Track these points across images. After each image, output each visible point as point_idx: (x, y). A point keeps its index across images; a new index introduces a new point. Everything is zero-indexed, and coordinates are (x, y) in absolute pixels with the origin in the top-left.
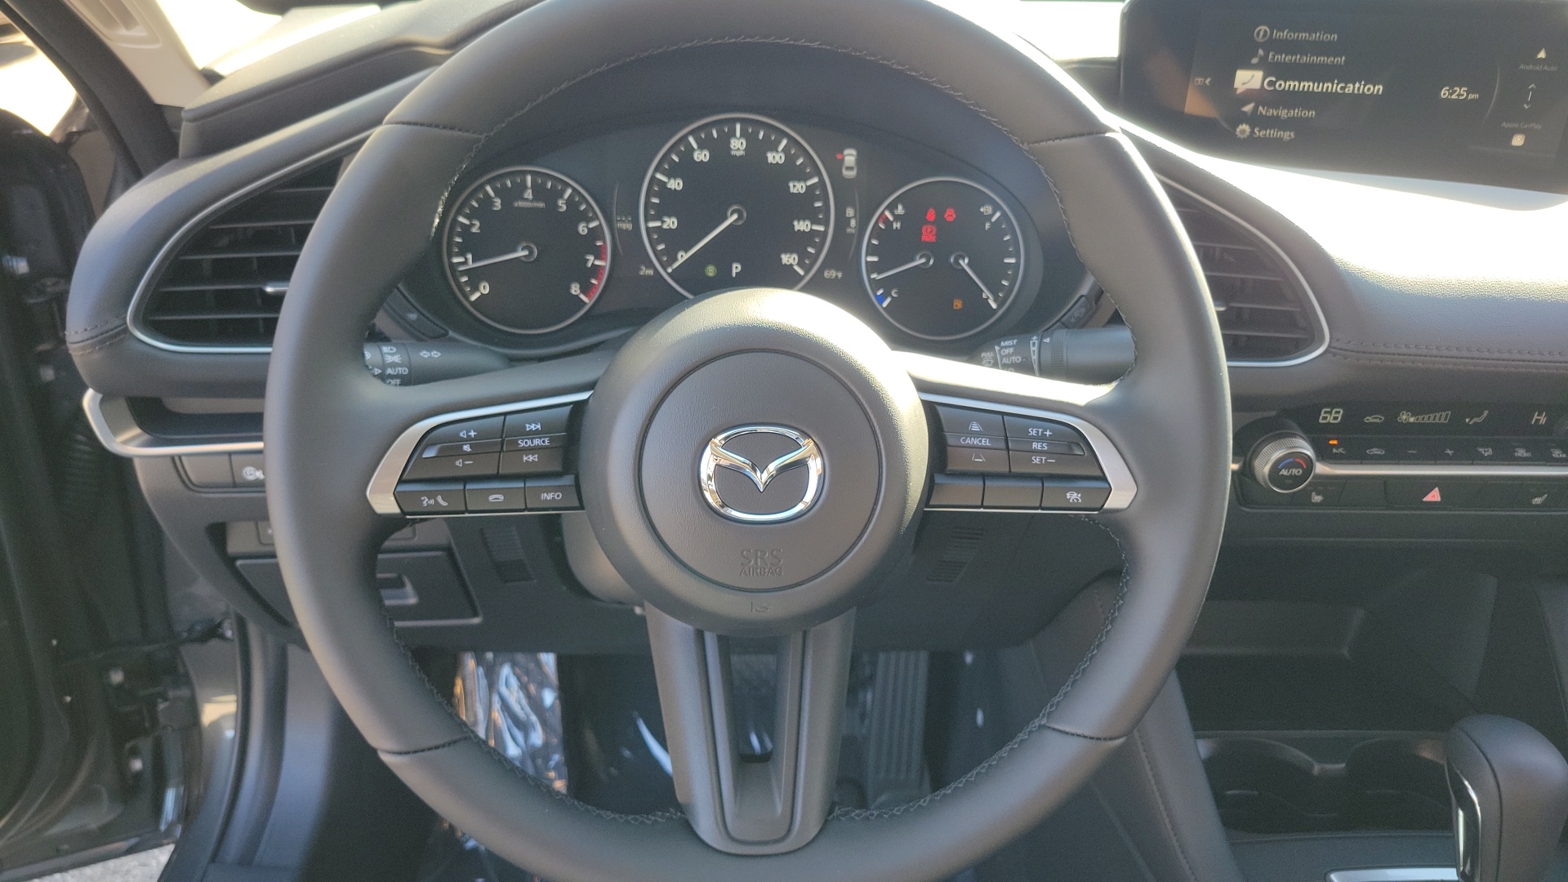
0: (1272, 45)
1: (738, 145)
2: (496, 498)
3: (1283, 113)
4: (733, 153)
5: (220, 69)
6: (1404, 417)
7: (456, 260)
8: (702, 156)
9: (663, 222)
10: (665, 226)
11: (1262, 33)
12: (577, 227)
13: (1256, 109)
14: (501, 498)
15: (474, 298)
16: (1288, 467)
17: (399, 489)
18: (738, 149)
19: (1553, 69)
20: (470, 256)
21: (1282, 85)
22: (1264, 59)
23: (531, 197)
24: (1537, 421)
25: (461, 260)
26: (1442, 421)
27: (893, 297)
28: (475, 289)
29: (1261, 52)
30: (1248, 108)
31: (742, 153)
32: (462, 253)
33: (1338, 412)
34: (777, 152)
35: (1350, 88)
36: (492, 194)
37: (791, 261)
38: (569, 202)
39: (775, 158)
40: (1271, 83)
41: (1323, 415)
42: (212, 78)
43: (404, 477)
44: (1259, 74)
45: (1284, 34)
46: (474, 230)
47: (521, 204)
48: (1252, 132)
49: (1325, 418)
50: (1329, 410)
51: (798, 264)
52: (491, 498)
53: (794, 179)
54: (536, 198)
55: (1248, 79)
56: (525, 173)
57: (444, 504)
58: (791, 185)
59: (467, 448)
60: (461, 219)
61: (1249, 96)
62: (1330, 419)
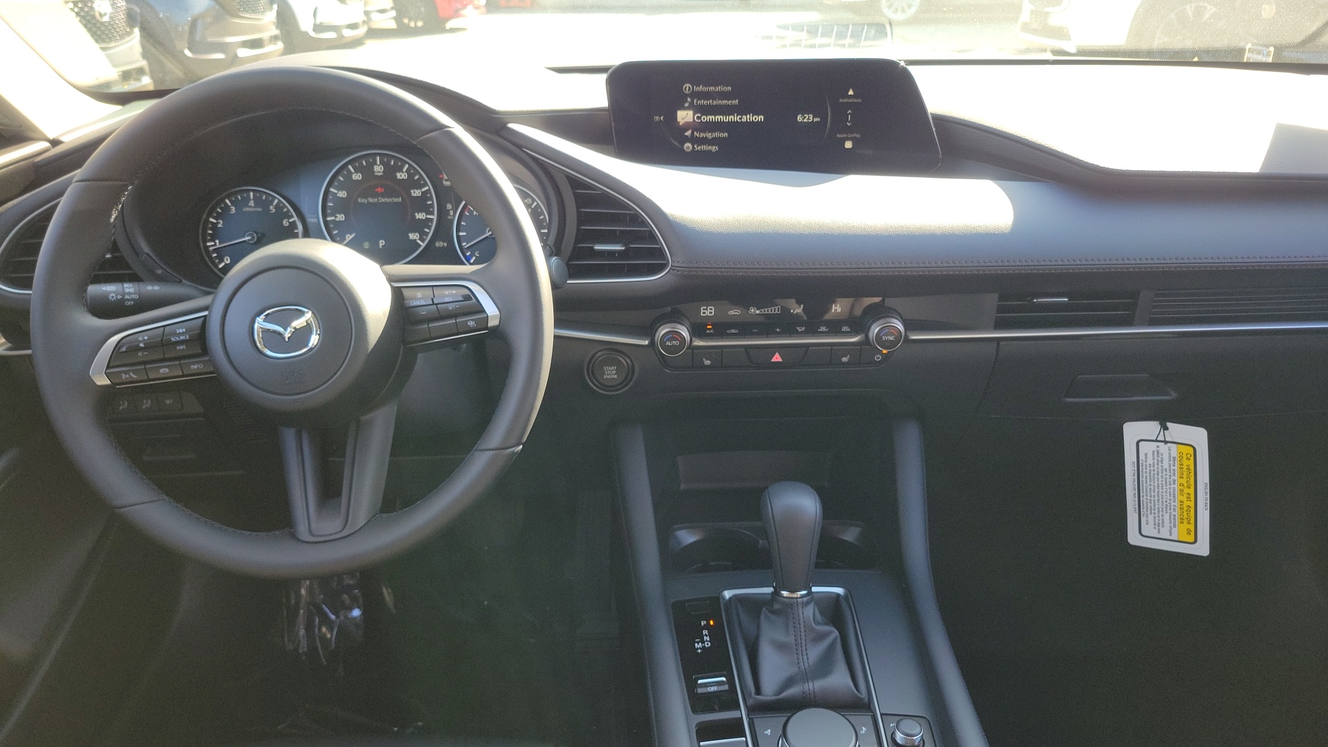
0: (695, 95)
1: (379, 169)
2: (164, 371)
3: (709, 135)
4: (376, 174)
5: (62, 139)
6: (753, 310)
7: (209, 244)
8: (357, 177)
9: (336, 217)
10: (337, 220)
11: (687, 88)
12: (282, 223)
13: (693, 133)
14: (167, 370)
15: (221, 266)
16: (670, 340)
17: (108, 371)
18: (379, 172)
19: (860, 101)
20: (217, 241)
21: (705, 118)
22: (692, 104)
23: (253, 205)
24: (836, 310)
25: (213, 243)
26: (777, 312)
27: (476, 256)
28: (221, 260)
29: (689, 99)
30: (688, 133)
31: (381, 174)
32: (213, 240)
33: (712, 309)
34: (403, 172)
35: (744, 119)
36: (229, 204)
37: (415, 237)
38: (276, 207)
39: (401, 176)
40: (698, 118)
41: (702, 311)
42: (55, 143)
43: (111, 365)
44: (691, 113)
45: (701, 88)
46: (219, 226)
47: (247, 209)
48: (693, 147)
49: (704, 313)
50: (705, 308)
51: (419, 239)
52: (162, 371)
53: (413, 189)
54: (256, 205)
55: (685, 116)
56: (249, 191)
57: (135, 377)
58: (412, 191)
59: (142, 345)
60: (211, 220)
61: (687, 126)
62: (708, 313)
